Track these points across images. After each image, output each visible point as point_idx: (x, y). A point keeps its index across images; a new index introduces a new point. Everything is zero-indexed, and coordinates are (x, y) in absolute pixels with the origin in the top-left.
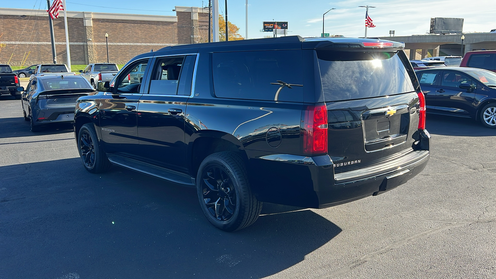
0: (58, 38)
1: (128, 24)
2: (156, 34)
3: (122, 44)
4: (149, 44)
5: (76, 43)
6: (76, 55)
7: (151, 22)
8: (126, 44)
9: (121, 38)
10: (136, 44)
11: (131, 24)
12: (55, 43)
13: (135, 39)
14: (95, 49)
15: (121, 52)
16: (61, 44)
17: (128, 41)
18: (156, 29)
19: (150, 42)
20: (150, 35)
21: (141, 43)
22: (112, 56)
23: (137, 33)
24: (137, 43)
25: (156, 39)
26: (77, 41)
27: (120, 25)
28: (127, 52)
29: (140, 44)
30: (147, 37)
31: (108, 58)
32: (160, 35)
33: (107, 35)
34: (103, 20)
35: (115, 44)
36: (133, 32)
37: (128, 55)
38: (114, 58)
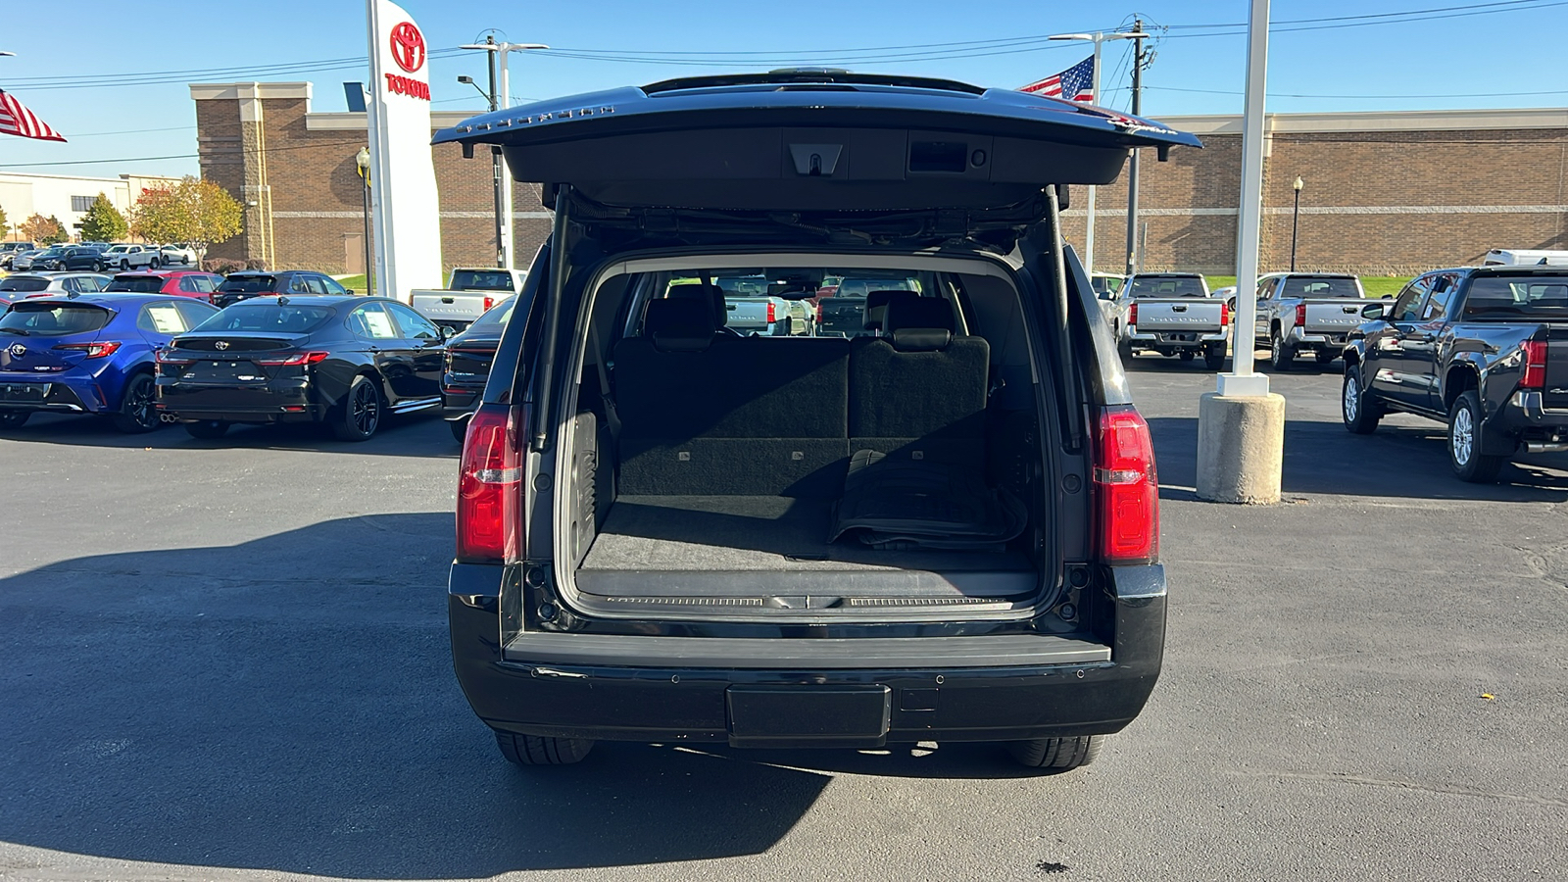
0: (1162, 196)
1: (1392, 145)
2: (1490, 175)
3: (1360, 210)
4: (1459, 209)
5: (1213, 211)
6: (1209, 246)
7: (1479, 133)
8: (1376, 209)
9: (1362, 191)
10: (1411, 209)
11: (1401, 145)
12: (1137, 212)
13: (1410, 192)
14: (1270, 229)
15: (1355, 238)
16: (1168, 213)
17: (1383, 199)
18: (1495, 158)
19: (1465, 203)
20: (1468, 179)
21: (1431, 204)
22: (1321, 250)
23: (1417, 174)
24: (1416, 208)
25: (1488, 190)
26: (1216, 205)
27: (1364, 148)
28: (1377, 238)
29: (1425, 208)
30: (1454, 185)
31: (1293, 254)
32: (1507, 176)
33: (1299, 184)
34: (1307, 137)
35: (1338, 210)
36: (1406, 170)
37: (1377, 247)
38: (1327, 255)
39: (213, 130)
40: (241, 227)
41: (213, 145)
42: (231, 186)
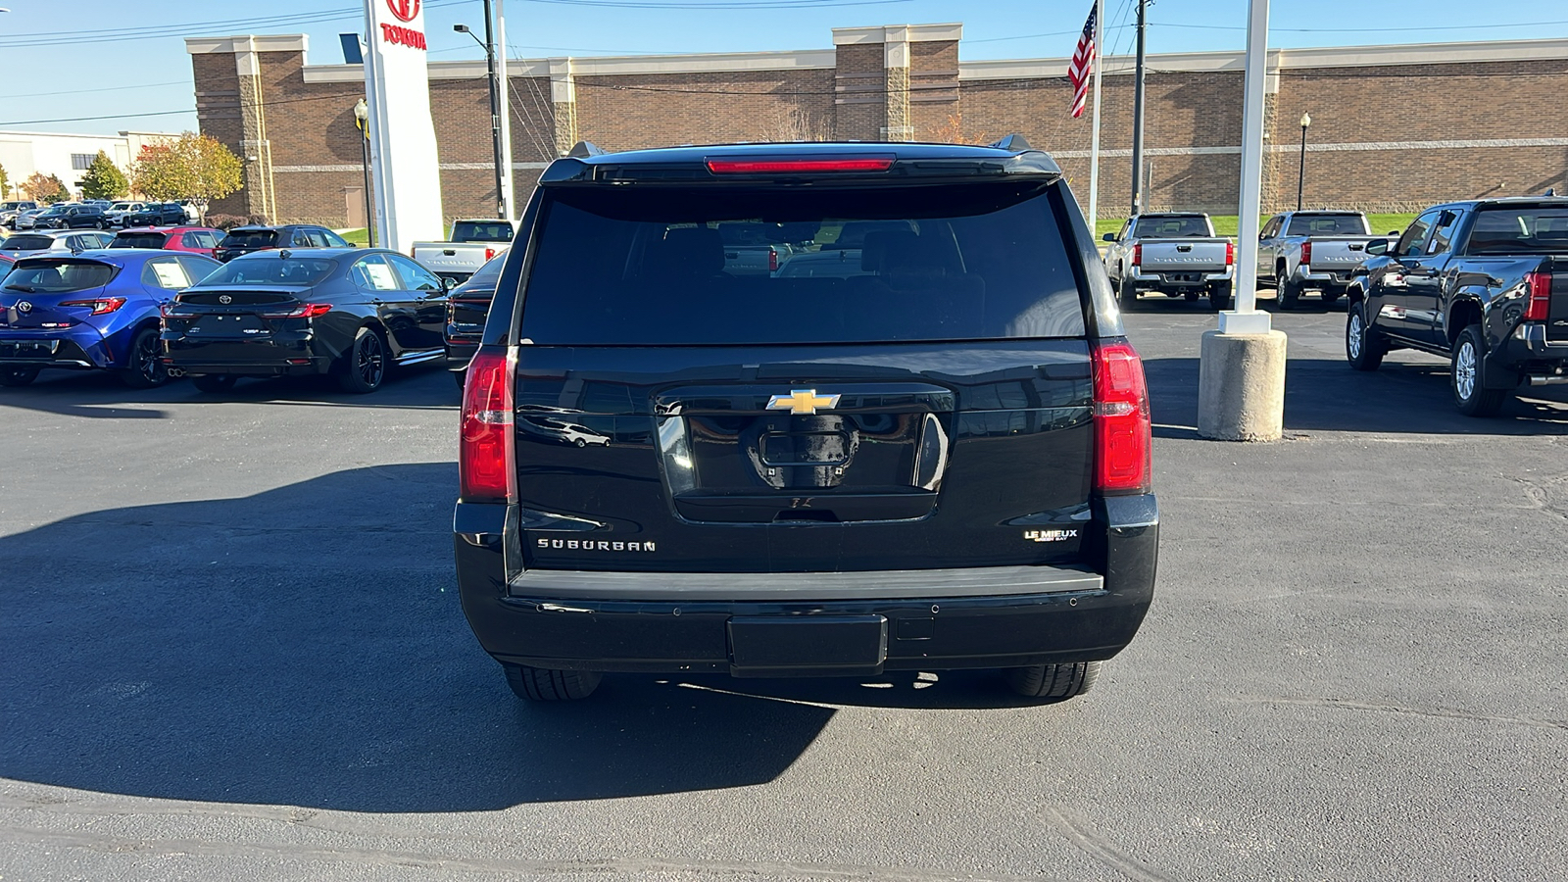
0: (1167, 135)
1: (1401, 79)
2: (1502, 107)
3: (1369, 146)
4: (1469, 143)
5: (1219, 150)
6: (1214, 186)
7: (1491, 65)
8: (1386, 145)
9: (1370, 126)
10: (1420, 145)
11: (1411, 79)
12: (1142, 152)
13: (1419, 127)
14: (1277, 167)
15: (1362, 175)
16: (1174, 153)
17: (1392, 135)
18: (1507, 90)
19: (1475, 137)
20: (1479, 113)
21: (1441, 139)
22: (1329, 188)
23: (1427, 108)
24: (1426, 143)
25: (1499, 124)
26: (1222, 144)
27: (1372, 83)
28: (1384, 174)
29: (1435, 143)
30: (1465, 119)
31: (1300, 192)
32: (1518, 107)
33: (1306, 120)
34: (1315, 73)
35: (1346, 147)
36: (1416, 104)
37: (1385, 183)
38: (1335, 193)
39: (210, 85)
40: (241, 183)
41: (211, 100)
42: (230, 141)
